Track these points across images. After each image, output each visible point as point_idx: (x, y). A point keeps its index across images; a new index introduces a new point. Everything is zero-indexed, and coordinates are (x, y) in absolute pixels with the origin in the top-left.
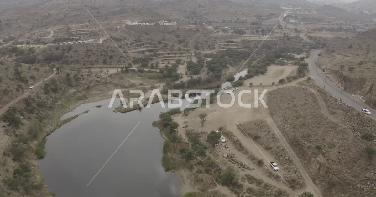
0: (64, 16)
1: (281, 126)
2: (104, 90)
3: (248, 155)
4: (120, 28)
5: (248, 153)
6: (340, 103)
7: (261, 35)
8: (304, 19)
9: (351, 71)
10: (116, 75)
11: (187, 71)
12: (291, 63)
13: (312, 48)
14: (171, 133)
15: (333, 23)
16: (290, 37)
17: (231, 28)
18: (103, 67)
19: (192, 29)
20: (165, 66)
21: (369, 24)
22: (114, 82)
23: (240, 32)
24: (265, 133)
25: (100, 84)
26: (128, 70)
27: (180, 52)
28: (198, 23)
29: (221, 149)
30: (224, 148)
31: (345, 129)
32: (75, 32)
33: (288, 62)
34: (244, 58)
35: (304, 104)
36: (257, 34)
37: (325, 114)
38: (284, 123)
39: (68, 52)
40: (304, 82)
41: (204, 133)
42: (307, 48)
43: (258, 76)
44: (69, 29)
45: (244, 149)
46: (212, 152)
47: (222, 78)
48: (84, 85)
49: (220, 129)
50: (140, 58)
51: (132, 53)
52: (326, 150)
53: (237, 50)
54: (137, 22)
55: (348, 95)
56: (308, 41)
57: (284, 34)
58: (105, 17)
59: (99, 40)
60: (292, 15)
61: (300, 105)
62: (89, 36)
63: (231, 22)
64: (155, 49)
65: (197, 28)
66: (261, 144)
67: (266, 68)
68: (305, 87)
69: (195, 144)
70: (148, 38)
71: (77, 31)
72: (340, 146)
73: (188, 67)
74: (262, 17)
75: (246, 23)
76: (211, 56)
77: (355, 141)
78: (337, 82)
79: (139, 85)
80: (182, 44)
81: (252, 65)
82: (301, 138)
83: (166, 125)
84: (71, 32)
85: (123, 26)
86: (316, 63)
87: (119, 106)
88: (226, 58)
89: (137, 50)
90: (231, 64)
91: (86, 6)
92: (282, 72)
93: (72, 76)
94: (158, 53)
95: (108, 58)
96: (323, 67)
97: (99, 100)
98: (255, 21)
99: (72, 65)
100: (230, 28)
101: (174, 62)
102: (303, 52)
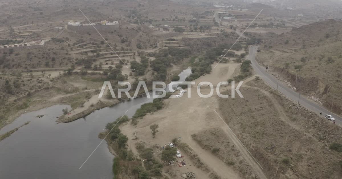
0: (8, 18)
1: (240, 136)
2: (46, 97)
3: (209, 173)
4: (62, 29)
5: (209, 170)
6: (299, 108)
7: (200, 33)
8: (237, 16)
9: (298, 70)
10: (58, 78)
11: (131, 72)
12: (234, 60)
13: (250, 44)
14: (120, 147)
15: (264, 19)
16: (227, 34)
17: (171, 26)
18: (45, 70)
19: (134, 28)
20: (109, 68)
21: (294, 20)
22: (57, 86)
23: (179, 30)
24: (224, 144)
25: (42, 90)
26: (71, 73)
27: (123, 52)
28: (139, 21)
29: (178, 166)
30: (181, 165)
31: (310, 138)
32: (18, 34)
33: (229, 59)
34: (186, 56)
35: (260, 108)
36: (196, 32)
37: (285, 121)
38: (243, 132)
39: (10, 55)
40: (253, 82)
41: (156, 147)
42: (244, 44)
43: (204, 75)
44: (12, 30)
45: (204, 166)
46: (168, 171)
47: (167, 78)
48: (24, 92)
49: (174, 141)
50: (83, 60)
51: (74, 54)
52: (294, 163)
53: (179, 48)
54: (79, 22)
55: (303, 96)
56: (245, 37)
57: (221, 31)
58: (48, 18)
59: (41, 42)
60: (226, 13)
61: (255, 110)
62: (32, 38)
63: (170, 20)
64: (98, 49)
65: (139, 27)
66: (222, 159)
67: (211, 67)
68: (256, 88)
69: (148, 161)
70: (90, 39)
71: (20, 32)
72: (308, 158)
73: (132, 68)
74: (199, 15)
75: (184, 21)
76: (154, 55)
77: (323, 152)
78: (286, 81)
79: (83, 89)
80: (125, 43)
81: (194, 62)
82: (264, 150)
83: (114, 138)
84: (14, 34)
85: (66, 27)
86: (256, 59)
87: (62, 115)
88: (169, 57)
89: (80, 51)
90: (174, 63)
91: (30, 7)
92: (226, 70)
93: (11, 83)
94: (101, 53)
95: (50, 61)
96: (265, 64)
97: (40, 109)
98: (192, 19)
99: (14, 69)
100: (169, 26)
101: (118, 62)
102: (242, 48)
